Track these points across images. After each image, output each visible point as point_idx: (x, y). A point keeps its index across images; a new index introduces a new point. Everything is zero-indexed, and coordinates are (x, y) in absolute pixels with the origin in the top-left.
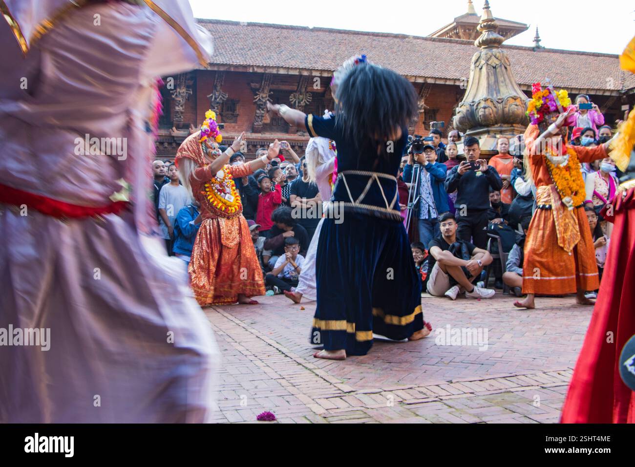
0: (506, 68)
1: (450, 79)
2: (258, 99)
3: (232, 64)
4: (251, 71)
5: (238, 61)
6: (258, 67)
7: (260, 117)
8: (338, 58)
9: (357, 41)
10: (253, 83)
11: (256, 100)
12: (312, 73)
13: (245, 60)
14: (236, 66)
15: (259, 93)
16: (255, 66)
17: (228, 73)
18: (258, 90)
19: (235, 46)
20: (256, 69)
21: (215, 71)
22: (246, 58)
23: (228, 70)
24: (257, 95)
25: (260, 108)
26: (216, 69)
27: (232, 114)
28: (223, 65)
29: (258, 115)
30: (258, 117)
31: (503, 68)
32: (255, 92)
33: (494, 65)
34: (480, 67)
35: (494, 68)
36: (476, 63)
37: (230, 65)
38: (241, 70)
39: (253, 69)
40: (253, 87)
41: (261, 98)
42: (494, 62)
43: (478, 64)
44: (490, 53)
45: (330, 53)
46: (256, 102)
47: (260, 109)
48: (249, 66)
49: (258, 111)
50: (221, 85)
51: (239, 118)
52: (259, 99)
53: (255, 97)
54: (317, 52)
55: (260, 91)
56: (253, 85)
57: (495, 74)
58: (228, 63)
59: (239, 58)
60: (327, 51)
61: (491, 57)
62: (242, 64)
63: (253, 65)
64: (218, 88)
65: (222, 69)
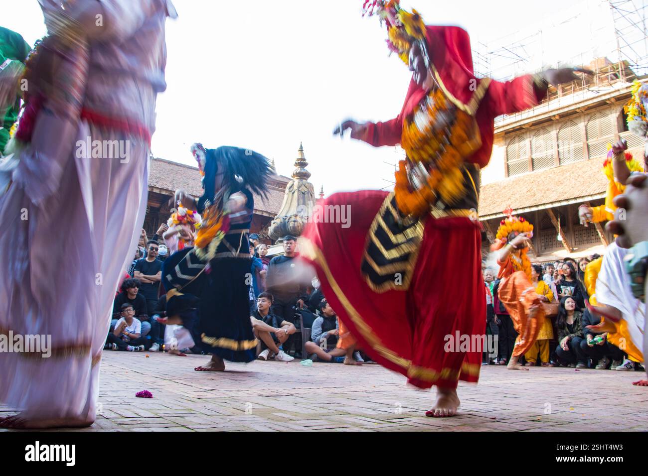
0: (311, 195)
1: (259, 210)
8: (175, 182)
9: (190, 173)
12: (153, 190)
31: (310, 195)
33: (303, 192)
34: (293, 192)
35: (303, 193)
36: (290, 188)
42: (303, 189)
43: (291, 189)
44: (301, 183)
45: (169, 178)
54: (158, 175)
57: (304, 198)
60: (166, 176)
61: (302, 185)
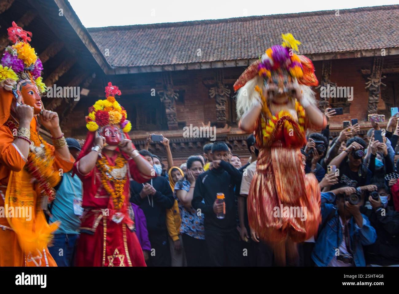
2: (370, 85)
3: (338, 52)
4: (359, 56)
5: (344, 48)
6: (367, 51)
7: (374, 104)
10: (363, 69)
11: (368, 87)
13: (352, 46)
14: (343, 53)
15: (370, 79)
16: (363, 50)
17: (334, 61)
18: (369, 76)
19: (342, 33)
20: (364, 54)
21: (322, 61)
22: (353, 43)
23: (334, 58)
24: (369, 80)
25: (373, 94)
26: (321, 59)
27: (343, 104)
28: (329, 54)
29: (371, 102)
30: (372, 104)
32: (366, 78)
37: (336, 53)
38: (348, 56)
39: (362, 54)
40: (364, 73)
41: (373, 84)
46: (368, 89)
47: (374, 96)
48: (357, 51)
49: (371, 98)
50: (329, 75)
51: (351, 107)
52: (372, 85)
53: (367, 83)
55: (371, 76)
56: (364, 71)
58: (334, 51)
59: (346, 45)
62: (348, 50)
63: (360, 51)
64: (326, 78)
65: (328, 58)
